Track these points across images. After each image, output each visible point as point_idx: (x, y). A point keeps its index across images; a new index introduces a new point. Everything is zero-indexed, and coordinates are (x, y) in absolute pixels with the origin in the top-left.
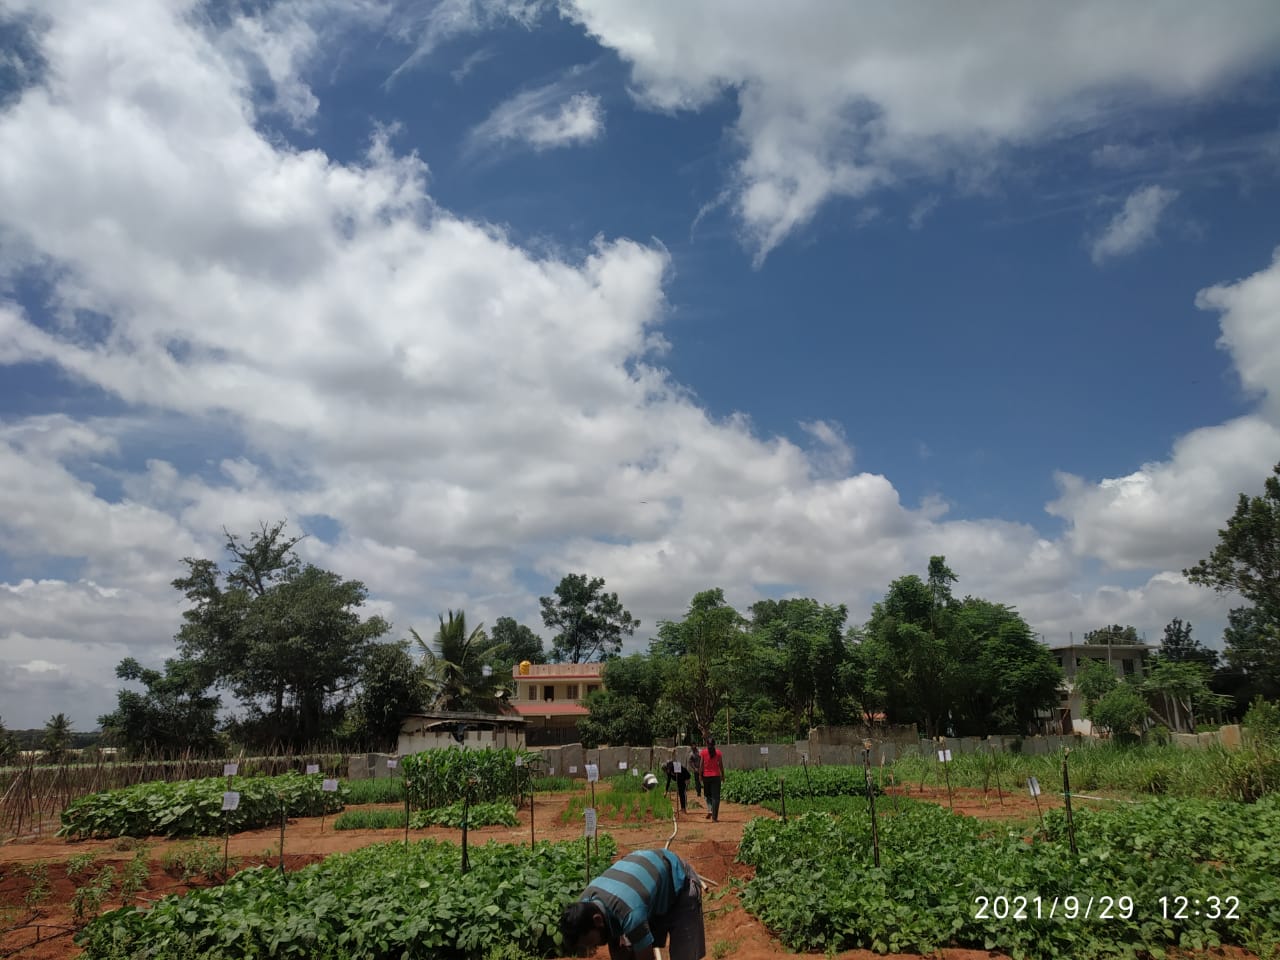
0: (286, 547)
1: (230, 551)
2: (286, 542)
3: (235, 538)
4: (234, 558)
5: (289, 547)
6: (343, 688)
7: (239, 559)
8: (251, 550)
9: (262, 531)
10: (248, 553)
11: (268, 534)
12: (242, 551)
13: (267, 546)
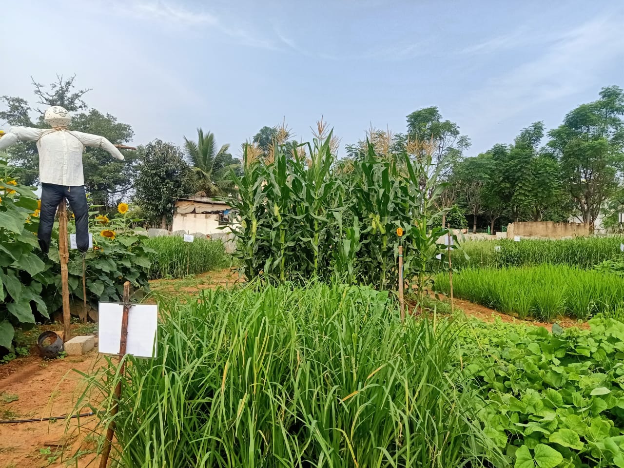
0: (77, 96)
1: (38, 96)
2: (77, 93)
3: (41, 86)
4: (41, 101)
5: (79, 96)
6: (120, 191)
7: (45, 101)
8: (53, 96)
9: (59, 82)
10: (51, 98)
11: (63, 85)
12: (47, 97)
13: (63, 93)
